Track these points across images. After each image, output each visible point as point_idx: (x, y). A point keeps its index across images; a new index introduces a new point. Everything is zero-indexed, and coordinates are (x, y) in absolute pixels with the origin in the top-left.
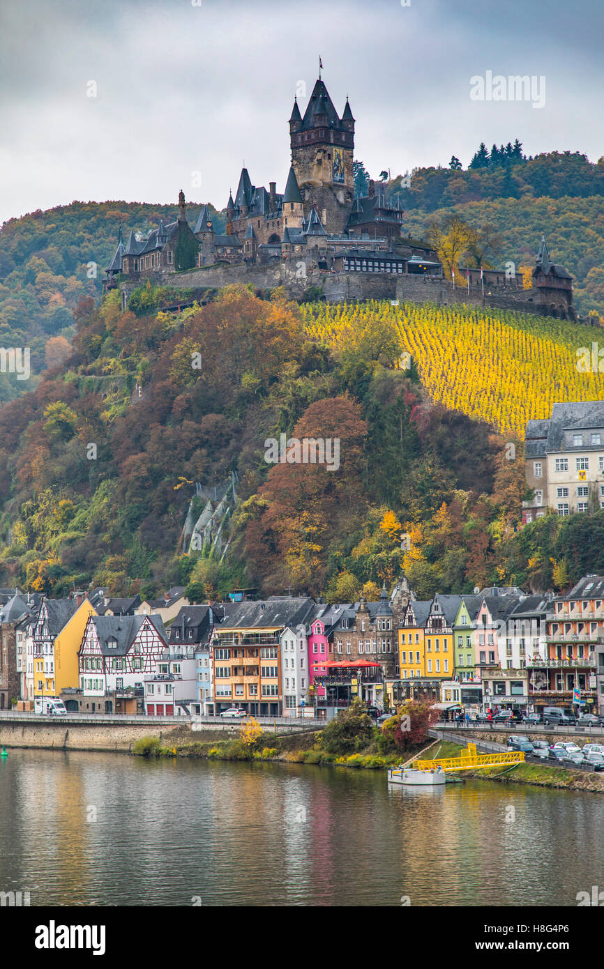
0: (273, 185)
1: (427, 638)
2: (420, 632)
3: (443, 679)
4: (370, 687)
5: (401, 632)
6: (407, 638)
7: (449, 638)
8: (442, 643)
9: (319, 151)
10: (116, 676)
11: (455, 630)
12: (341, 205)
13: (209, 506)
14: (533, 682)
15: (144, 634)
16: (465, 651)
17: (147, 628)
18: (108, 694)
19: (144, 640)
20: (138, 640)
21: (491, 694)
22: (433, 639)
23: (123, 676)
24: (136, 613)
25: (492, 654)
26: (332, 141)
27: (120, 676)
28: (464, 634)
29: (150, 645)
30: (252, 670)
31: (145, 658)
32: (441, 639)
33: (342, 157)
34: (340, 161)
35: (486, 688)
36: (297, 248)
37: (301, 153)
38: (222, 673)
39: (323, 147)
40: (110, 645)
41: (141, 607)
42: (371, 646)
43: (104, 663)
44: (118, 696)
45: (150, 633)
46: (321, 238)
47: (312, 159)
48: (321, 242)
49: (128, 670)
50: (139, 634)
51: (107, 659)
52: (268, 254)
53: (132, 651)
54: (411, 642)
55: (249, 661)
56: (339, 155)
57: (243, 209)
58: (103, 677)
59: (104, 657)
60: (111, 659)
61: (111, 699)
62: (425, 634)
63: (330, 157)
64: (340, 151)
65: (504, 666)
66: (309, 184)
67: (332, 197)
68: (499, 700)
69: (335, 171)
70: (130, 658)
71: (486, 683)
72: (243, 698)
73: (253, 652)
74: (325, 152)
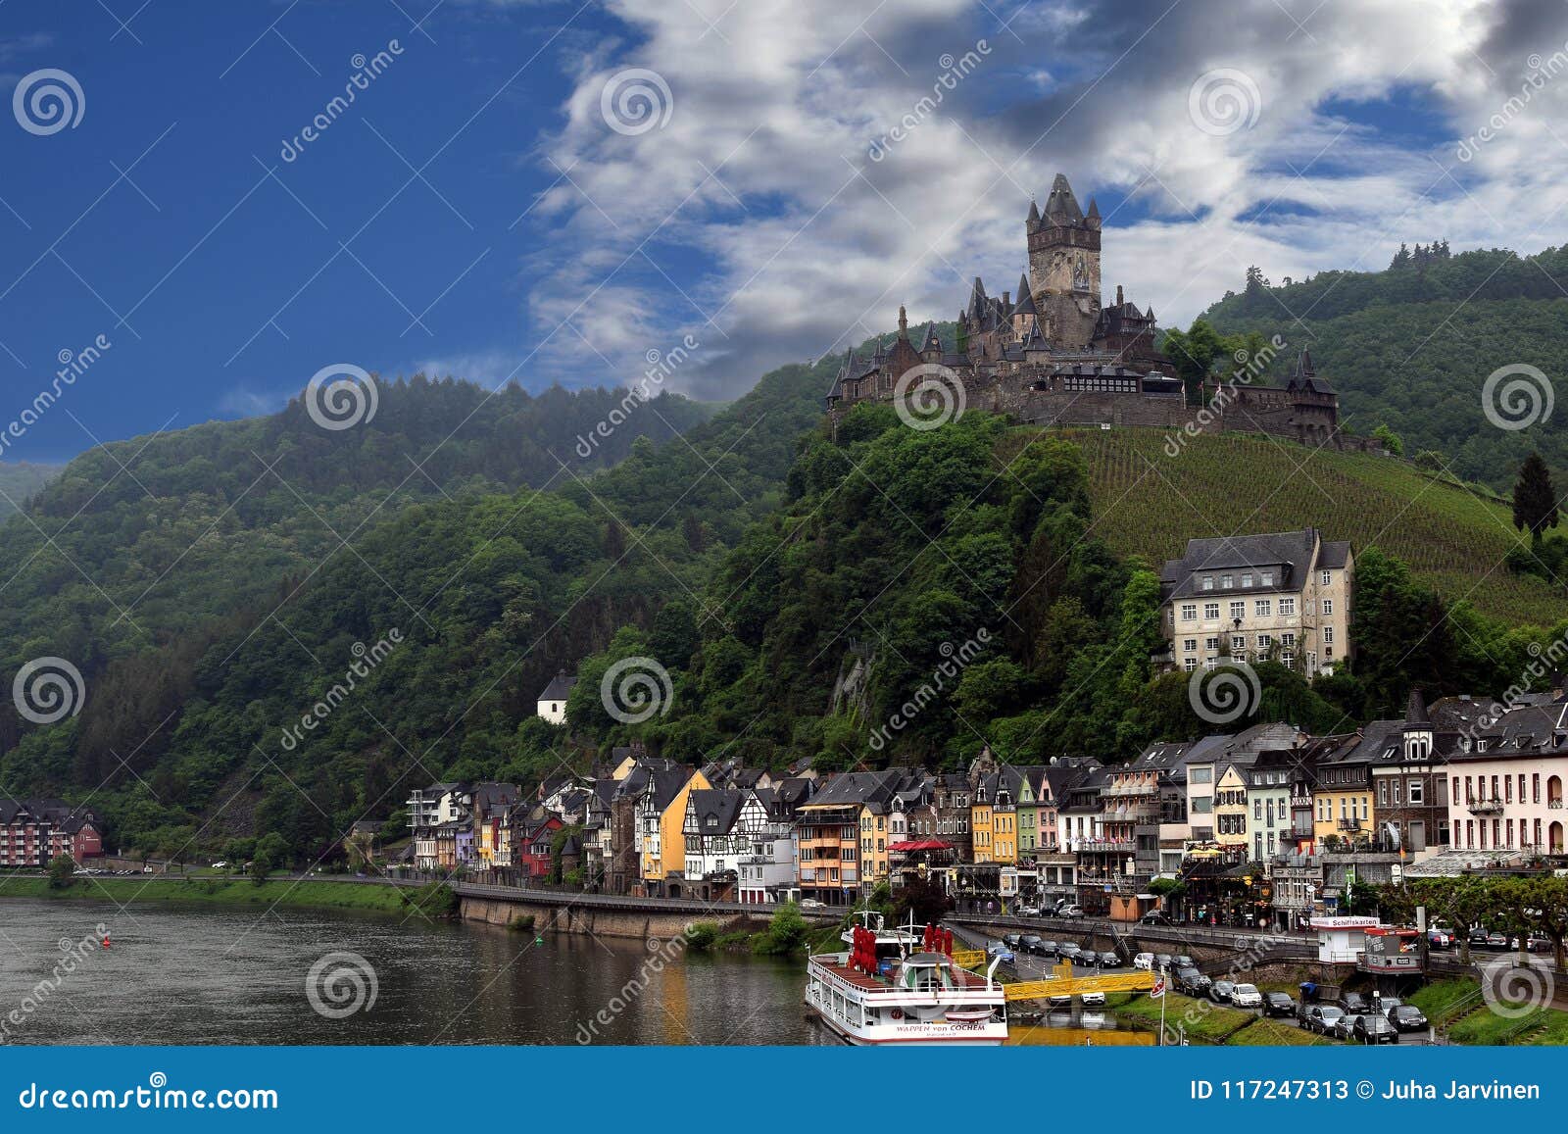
0: (1007, 295)
1: (996, 816)
2: (989, 809)
3: (1002, 865)
4: (944, 873)
5: (975, 810)
6: (979, 815)
7: (1013, 816)
8: (1008, 822)
9: (1057, 255)
10: (717, 857)
11: (1019, 807)
12: (1085, 315)
13: (858, 665)
14: (1082, 868)
15: (750, 810)
16: (1028, 833)
17: (753, 803)
18: (706, 878)
19: (750, 816)
20: (742, 817)
21: (1045, 882)
22: (1001, 816)
23: (725, 858)
24: (758, 787)
25: (1053, 834)
26: (1073, 242)
27: (721, 858)
28: (1026, 813)
29: (756, 822)
30: (833, 853)
31: (750, 837)
32: (1007, 816)
33: (1085, 261)
34: (1083, 265)
35: (1041, 874)
36: (1014, 366)
37: (1039, 256)
38: (806, 855)
39: (1062, 250)
40: (710, 823)
41: (761, 781)
42: (949, 826)
43: (702, 843)
44: (715, 880)
45: (756, 809)
46: (1043, 354)
47: (1050, 263)
48: (1043, 358)
49: (731, 851)
50: (743, 810)
51: (705, 838)
52: (987, 374)
53: (734, 829)
54: (983, 821)
55: (829, 842)
56: (1081, 259)
57: (975, 323)
58: (700, 858)
59: (702, 836)
60: (710, 838)
61: (708, 884)
62: (994, 812)
63: (1070, 260)
64: (1085, 253)
65: (1064, 850)
66: (1047, 292)
67: (1074, 307)
68: (1052, 890)
69: (1076, 277)
70: (733, 838)
71: (1041, 869)
72: (824, 884)
73: (834, 831)
74: (1064, 255)
